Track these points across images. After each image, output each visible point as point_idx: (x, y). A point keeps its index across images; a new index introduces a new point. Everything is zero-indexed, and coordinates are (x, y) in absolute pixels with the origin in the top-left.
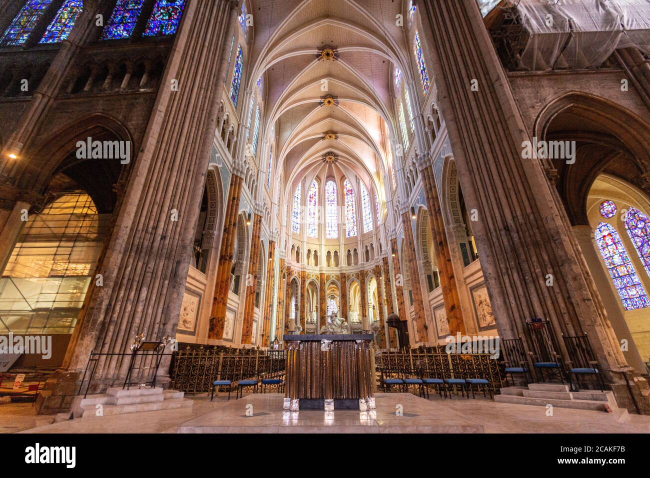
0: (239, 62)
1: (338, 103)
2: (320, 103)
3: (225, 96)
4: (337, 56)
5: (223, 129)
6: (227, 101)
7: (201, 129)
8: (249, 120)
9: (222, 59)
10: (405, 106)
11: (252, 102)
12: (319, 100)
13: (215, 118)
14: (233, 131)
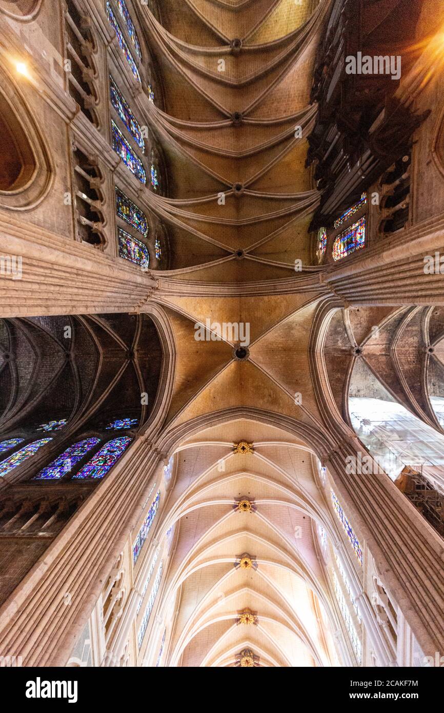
0: (154, 508)
1: (256, 565)
2: (236, 564)
3: (126, 549)
4: (254, 508)
5: (110, 595)
6: (127, 554)
7: (82, 593)
8: (146, 583)
9: (137, 504)
10: (340, 577)
11: (156, 556)
12: (234, 560)
13: (104, 579)
14: (121, 599)
